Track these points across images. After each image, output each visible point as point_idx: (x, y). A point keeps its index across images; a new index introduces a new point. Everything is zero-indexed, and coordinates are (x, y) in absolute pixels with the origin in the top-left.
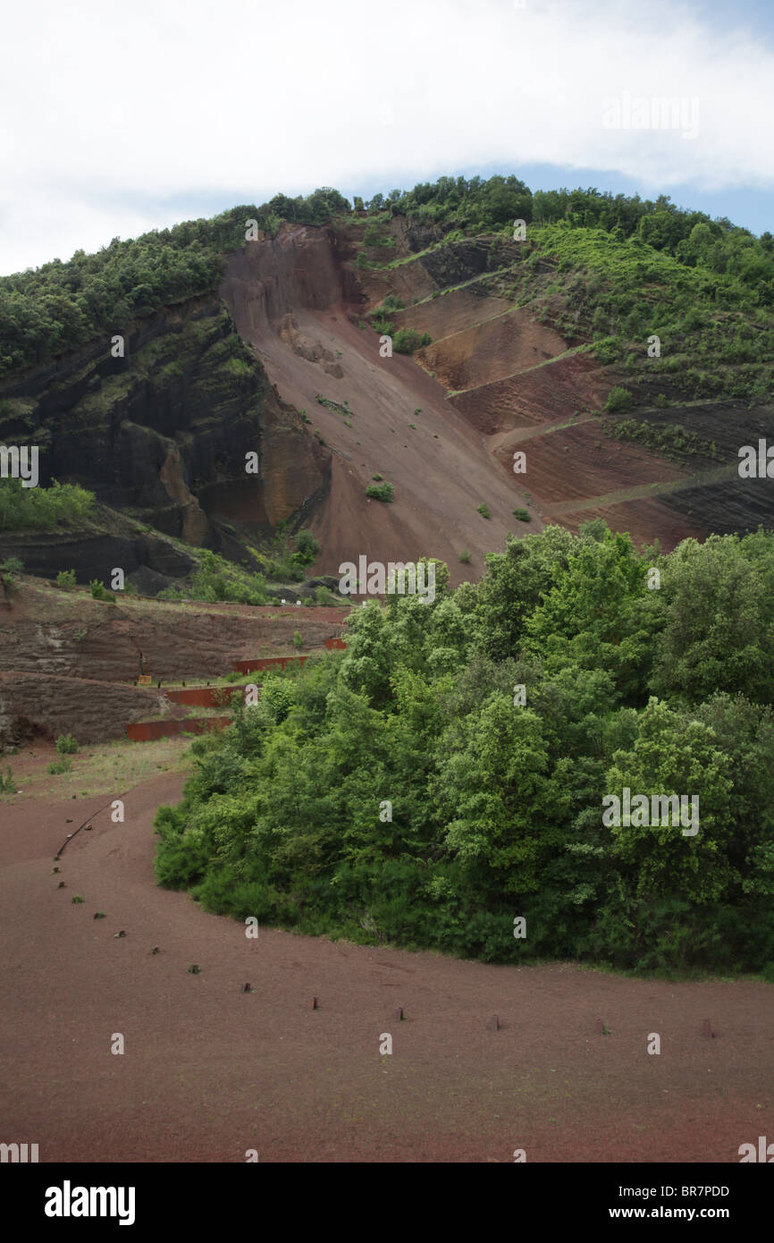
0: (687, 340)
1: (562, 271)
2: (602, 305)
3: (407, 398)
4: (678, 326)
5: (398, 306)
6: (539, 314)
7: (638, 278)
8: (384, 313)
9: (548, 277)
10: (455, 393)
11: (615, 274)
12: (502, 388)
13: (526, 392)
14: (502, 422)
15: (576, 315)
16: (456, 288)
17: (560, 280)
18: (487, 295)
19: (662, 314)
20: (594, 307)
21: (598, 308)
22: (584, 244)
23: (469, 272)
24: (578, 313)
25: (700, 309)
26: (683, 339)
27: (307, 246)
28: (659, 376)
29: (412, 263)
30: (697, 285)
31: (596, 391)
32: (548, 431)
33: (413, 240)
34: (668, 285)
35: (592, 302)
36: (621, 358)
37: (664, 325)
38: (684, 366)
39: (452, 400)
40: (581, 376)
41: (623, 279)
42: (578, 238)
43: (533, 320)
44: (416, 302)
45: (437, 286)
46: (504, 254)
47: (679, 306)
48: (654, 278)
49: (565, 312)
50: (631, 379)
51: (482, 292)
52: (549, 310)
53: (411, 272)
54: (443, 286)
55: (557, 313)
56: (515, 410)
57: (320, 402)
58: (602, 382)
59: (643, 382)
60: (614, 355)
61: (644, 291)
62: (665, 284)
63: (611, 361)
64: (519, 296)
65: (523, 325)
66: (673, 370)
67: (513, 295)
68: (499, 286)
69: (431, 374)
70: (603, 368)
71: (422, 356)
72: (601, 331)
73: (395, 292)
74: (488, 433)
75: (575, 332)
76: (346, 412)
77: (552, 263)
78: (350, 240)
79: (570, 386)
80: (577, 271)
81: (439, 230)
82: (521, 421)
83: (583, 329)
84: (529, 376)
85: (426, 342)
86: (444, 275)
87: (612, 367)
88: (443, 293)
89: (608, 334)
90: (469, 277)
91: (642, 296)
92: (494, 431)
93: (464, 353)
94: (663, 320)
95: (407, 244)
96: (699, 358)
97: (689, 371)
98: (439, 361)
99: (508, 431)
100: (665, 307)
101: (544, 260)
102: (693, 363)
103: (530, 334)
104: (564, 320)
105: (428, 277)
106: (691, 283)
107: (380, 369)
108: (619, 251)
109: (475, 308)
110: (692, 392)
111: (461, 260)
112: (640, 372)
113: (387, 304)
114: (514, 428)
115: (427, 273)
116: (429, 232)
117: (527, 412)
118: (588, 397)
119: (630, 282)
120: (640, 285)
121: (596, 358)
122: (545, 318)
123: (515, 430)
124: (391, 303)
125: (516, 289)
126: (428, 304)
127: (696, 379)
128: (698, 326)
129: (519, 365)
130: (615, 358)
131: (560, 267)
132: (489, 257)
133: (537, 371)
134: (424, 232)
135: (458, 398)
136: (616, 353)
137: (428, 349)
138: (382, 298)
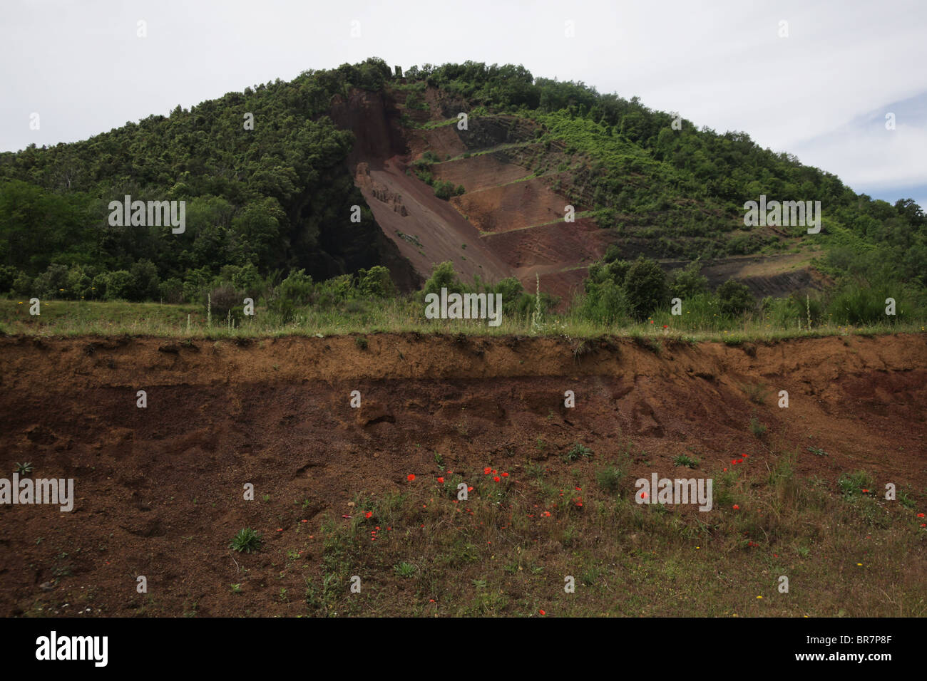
0: (659, 217)
1: (569, 153)
2: (601, 185)
3: (453, 235)
4: (652, 205)
5: (436, 160)
6: (553, 184)
7: (625, 168)
8: (425, 164)
9: (557, 156)
10: (486, 234)
11: (609, 163)
12: (525, 235)
13: (543, 240)
14: (525, 259)
15: (582, 189)
16: (483, 153)
17: (567, 161)
18: (508, 162)
19: (642, 196)
20: (594, 186)
21: (598, 187)
22: (583, 135)
23: (493, 141)
24: (583, 188)
25: (669, 195)
26: (656, 215)
27: (367, 107)
28: (640, 240)
29: (445, 127)
30: (665, 177)
31: (598, 246)
32: (563, 270)
33: (445, 108)
34: (647, 175)
35: (594, 182)
36: (614, 225)
37: (644, 204)
38: (657, 234)
39: (485, 239)
40: (585, 234)
41: (615, 168)
42: (578, 128)
43: (548, 188)
44: (449, 158)
45: (466, 148)
46: (520, 131)
47: (654, 191)
48: (637, 169)
49: (573, 186)
50: (621, 240)
51: (504, 160)
52: (561, 182)
53: (445, 134)
54: (471, 149)
55: (567, 186)
56: (535, 252)
57: (399, 235)
58: (601, 240)
59: (629, 243)
60: (609, 222)
61: (629, 178)
62: (643, 174)
63: (608, 226)
64: (535, 166)
65: (540, 190)
66: (650, 237)
67: (530, 165)
68: (519, 157)
69: (465, 217)
70: (602, 231)
71: (458, 202)
72: (600, 203)
73: (432, 148)
74: (514, 266)
75: (580, 201)
76: (418, 244)
77: (560, 145)
78: (396, 102)
79: (577, 240)
80: (580, 155)
81: (468, 104)
82: (538, 260)
83: (586, 200)
84: (546, 229)
85: (461, 192)
86: (472, 140)
87: (609, 230)
88: (473, 155)
89: (605, 206)
90: (493, 145)
91: (628, 181)
92: (518, 265)
93: (492, 205)
94: (643, 200)
95: (439, 111)
96: (668, 229)
97: (661, 239)
98: (471, 208)
99: (530, 266)
100: (643, 190)
101: (553, 142)
102: (663, 233)
103: (546, 197)
104: (572, 191)
105: (459, 140)
106: (661, 175)
107: (429, 210)
108: (609, 143)
109: (499, 170)
110: (662, 253)
111: (485, 131)
112: (627, 236)
113: (425, 157)
114: (534, 264)
115: (458, 137)
116: (458, 104)
117: (545, 254)
118: (591, 248)
119: (621, 171)
120: (628, 174)
121: (597, 223)
122: (557, 188)
123: (535, 266)
124: (429, 156)
125: (532, 161)
126: (460, 162)
127: (665, 244)
128: (666, 207)
129: (536, 219)
130: (610, 225)
131: (567, 150)
132: (509, 132)
133: (553, 226)
134: (454, 104)
135: (490, 238)
136: (611, 221)
137: (462, 197)
138: (421, 152)
